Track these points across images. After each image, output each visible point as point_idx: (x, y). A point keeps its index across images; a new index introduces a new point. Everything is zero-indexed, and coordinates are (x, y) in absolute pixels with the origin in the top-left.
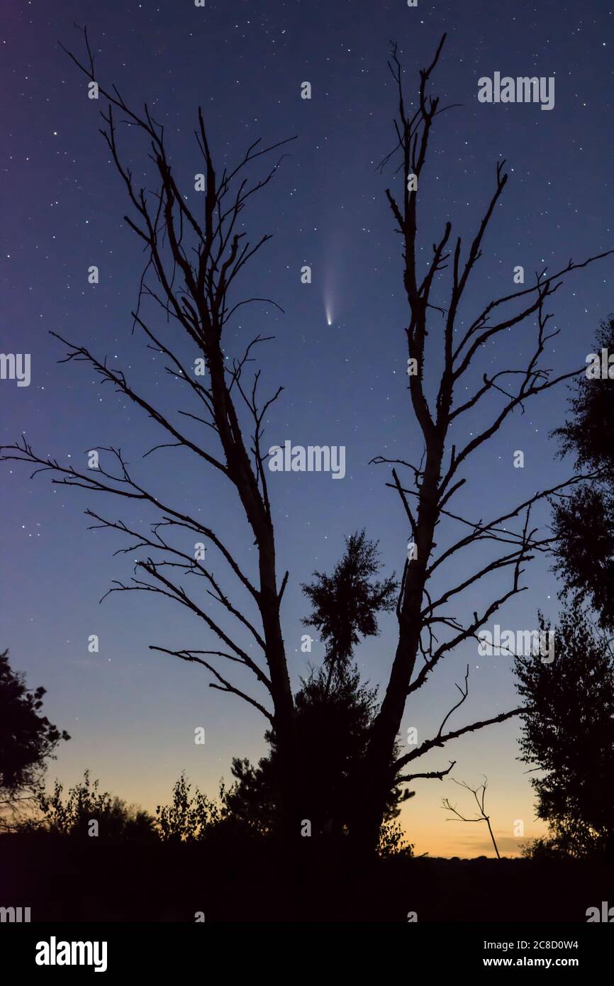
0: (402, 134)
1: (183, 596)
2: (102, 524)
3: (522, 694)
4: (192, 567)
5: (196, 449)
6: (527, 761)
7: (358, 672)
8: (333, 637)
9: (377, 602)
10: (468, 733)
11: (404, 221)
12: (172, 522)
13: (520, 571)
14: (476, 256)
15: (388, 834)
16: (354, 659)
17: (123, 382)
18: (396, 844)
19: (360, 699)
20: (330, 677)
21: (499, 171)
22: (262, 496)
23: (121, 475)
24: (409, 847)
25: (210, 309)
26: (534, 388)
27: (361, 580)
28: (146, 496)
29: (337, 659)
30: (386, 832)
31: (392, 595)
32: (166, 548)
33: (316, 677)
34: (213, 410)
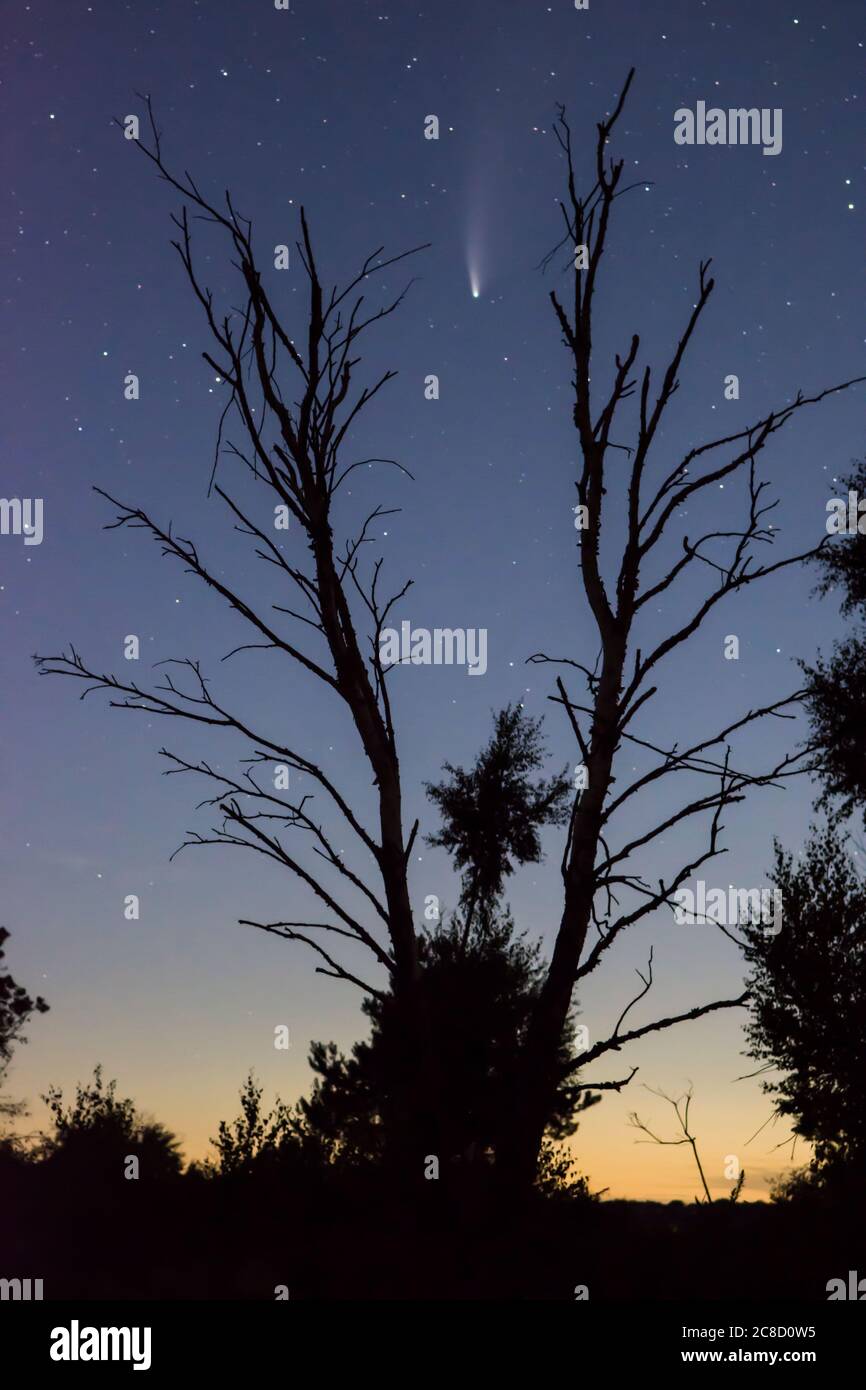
0: (572, 220)
1: (279, 850)
2: (182, 767)
3: (750, 960)
4: (294, 819)
5: (295, 654)
6: (756, 1056)
7: (510, 917)
8: (473, 864)
9: (541, 811)
10: (653, 1032)
11: (574, 336)
12: (267, 758)
13: (718, 828)
14: (672, 389)
15: (553, 1161)
16: (505, 897)
17: (193, 558)
18: (563, 1176)
19: (514, 959)
20: (468, 926)
21: (702, 274)
22: (384, 719)
23: (199, 695)
24: (582, 1179)
25: (314, 471)
26: (745, 576)
27: (515, 778)
28: (232, 722)
29: (479, 898)
30: (550, 1159)
31: (563, 801)
32: (262, 795)
33: (447, 925)
34: (319, 607)
